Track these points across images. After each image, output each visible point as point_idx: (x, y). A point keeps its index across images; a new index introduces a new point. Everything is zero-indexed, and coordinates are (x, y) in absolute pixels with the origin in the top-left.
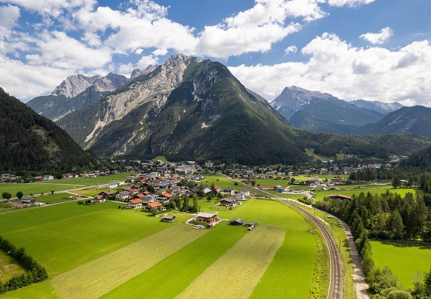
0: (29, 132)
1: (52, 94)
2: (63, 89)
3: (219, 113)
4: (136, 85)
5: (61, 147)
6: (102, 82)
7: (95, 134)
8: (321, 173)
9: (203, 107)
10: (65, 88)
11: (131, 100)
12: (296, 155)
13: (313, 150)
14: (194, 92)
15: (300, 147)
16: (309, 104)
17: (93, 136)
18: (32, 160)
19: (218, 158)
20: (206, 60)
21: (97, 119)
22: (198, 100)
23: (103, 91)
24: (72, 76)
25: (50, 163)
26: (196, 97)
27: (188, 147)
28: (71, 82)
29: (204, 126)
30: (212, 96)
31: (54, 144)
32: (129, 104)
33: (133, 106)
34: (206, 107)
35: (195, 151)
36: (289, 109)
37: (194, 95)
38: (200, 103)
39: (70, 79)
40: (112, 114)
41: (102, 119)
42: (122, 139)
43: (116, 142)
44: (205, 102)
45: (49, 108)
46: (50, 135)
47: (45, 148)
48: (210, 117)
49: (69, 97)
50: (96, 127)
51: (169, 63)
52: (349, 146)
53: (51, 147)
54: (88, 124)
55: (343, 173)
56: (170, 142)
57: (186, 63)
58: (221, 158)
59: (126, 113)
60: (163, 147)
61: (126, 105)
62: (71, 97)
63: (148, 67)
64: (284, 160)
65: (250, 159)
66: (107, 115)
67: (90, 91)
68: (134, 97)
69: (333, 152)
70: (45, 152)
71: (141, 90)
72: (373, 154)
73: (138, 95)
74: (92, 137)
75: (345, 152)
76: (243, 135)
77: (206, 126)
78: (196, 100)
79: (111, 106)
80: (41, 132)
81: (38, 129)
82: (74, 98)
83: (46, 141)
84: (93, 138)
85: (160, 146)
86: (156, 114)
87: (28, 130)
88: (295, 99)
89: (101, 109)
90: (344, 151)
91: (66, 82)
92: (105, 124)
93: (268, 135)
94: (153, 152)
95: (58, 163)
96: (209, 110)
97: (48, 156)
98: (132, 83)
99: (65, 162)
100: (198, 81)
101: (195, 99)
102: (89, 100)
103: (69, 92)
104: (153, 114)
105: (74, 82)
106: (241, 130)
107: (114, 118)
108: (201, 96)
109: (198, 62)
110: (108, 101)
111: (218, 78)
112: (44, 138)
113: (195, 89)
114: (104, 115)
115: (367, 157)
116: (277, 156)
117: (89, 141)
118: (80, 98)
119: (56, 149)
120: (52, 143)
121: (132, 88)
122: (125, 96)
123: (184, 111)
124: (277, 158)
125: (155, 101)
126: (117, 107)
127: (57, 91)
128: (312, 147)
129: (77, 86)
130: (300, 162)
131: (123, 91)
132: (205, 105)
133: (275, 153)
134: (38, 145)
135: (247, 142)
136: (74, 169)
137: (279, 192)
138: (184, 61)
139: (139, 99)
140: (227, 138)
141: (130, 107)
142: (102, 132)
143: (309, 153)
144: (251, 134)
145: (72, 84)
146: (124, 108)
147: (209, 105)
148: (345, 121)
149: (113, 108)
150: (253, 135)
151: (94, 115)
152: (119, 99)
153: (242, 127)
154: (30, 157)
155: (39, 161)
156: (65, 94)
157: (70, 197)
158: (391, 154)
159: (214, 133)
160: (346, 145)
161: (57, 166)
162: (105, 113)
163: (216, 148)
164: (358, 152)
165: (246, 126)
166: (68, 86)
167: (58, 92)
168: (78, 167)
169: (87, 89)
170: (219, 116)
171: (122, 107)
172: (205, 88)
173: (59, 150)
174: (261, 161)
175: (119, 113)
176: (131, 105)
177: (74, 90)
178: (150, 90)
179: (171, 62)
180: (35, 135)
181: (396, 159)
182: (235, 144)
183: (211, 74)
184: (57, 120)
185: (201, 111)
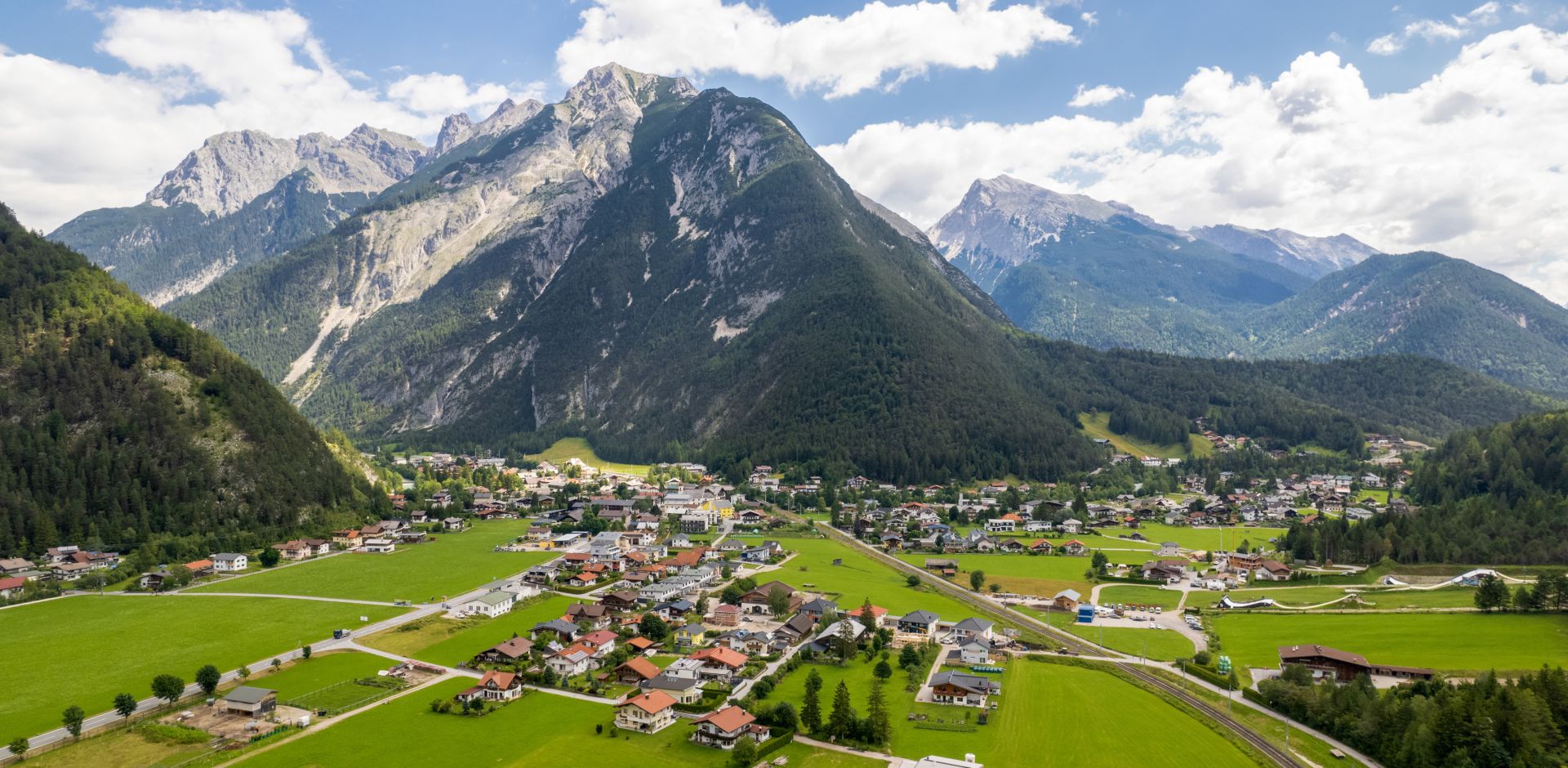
0: (135, 382)
1: (148, 202)
2: (190, 182)
3: (774, 288)
4: (465, 176)
5: (251, 437)
6: (332, 158)
7: (320, 354)
8: (1169, 520)
9: (712, 263)
10: (197, 178)
11: (447, 232)
12: (1060, 444)
13: (1104, 419)
14: (677, 204)
15: (1061, 410)
16: (1057, 239)
17: (315, 360)
18: (154, 489)
19: (793, 457)
20: (713, 91)
21: (326, 298)
22: (694, 236)
23: (339, 191)
24: (222, 137)
25: (220, 499)
26: (684, 225)
27: (670, 406)
28: (218, 158)
29: (723, 331)
30: (745, 225)
31: (228, 427)
32: (440, 242)
33: (457, 250)
34: (724, 263)
35: (699, 424)
36: (990, 258)
37: (676, 219)
38: (702, 245)
39: (214, 145)
40: (382, 282)
41: (346, 297)
42: (422, 374)
43: (402, 385)
44: (720, 245)
45: (138, 250)
46: (210, 391)
47: (198, 442)
48: (741, 300)
49: (212, 214)
50: (326, 328)
51: (579, 97)
52: (1227, 404)
53: (219, 436)
54: (297, 318)
55: (1242, 520)
56: (603, 388)
57: (641, 97)
58: (805, 457)
59: (433, 278)
60: (576, 407)
61: (429, 248)
62: (220, 213)
63: (501, 111)
64: (1021, 460)
65: (906, 459)
66: (362, 286)
67: (291, 188)
68: (459, 219)
69: (1177, 429)
70: (198, 458)
71: (483, 196)
72: (1309, 435)
73: (472, 213)
74: (310, 365)
75: (1214, 426)
76: (874, 372)
77: (732, 333)
78: (687, 235)
79: (378, 251)
80: (175, 379)
81: (164, 368)
82: (229, 218)
83: (196, 414)
84: (313, 370)
85: (566, 402)
86: (541, 281)
87: (127, 375)
88: (1011, 222)
89: (342, 264)
90: (1210, 421)
91: (200, 156)
92: (356, 317)
93: (958, 370)
94: (539, 422)
95: (248, 499)
96: (736, 275)
97: (208, 472)
98: (449, 169)
99: (272, 491)
100: (689, 166)
101: (681, 233)
102: (286, 223)
103: (212, 193)
104: (532, 283)
105: (230, 157)
106: (863, 353)
107: (388, 296)
108: (703, 222)
109: (684, 95)
110: (366, 233)
111: (761, 160)
112: (189, 403)
113: (680, 194)
114: (353, 285)
115: (1293, 445)
116: (997, 449)
117: (302, 380)
118: (255, 217)
119: (236, 445)
120: (220, 423)
121: (449, 186)
122: (425, 216)
123: (647, 276)
124: (996, 455)
125: (536, 236)
126: (400, 255)
127: (167, 189)
128: (1102, 408)
129: (243, 171)
130: (1073, 468)
131: (418, 197)
132: (721, 256)
133: (990, 436)
134: (170, 431)
135: (890, 397)
136: (304, 516)
137: (1081, 620)
138: (633, 91)
139: (479, 227)
140: (815, 382)
141: (448, 257)
142: (346, 345)
143: (1095, 429)
144: (900, 368)
145: (221, 164)
146: (425, 258)
147: (736, 254)
148: (1182, 301)
149: (385, 258)
150: (905, 370)
151: (315, 282)
152: (405, 225)
153: (867, 341)
154: (148, 479)
155: (181, 490)
156: (196, 201)
157: (383, 673)
158: (1368, 435)
159: (763, 359)
160: (1215, 401)
161: (242, 508)
162: (357, 278)
163: (778, 417)
164: (1259, 428)
165: (878, 341)
166: (208, 171)
167: (170, 193)
168: (318, 506)
169: (281, 183)
170: (773, 297)
171: (417, 258)
172: (719, 193)
173: (248, 447)
174: (945, 468)
175: (406, 277)
176: (448, 250)
177: (229, 187)
178: (515, 194)
179: (585, 95)
180: (156, 394)
181: (1386, 452)
182: (846, 405)
183: (737, 141)
184: (171, 298)
185: (707, 278)
